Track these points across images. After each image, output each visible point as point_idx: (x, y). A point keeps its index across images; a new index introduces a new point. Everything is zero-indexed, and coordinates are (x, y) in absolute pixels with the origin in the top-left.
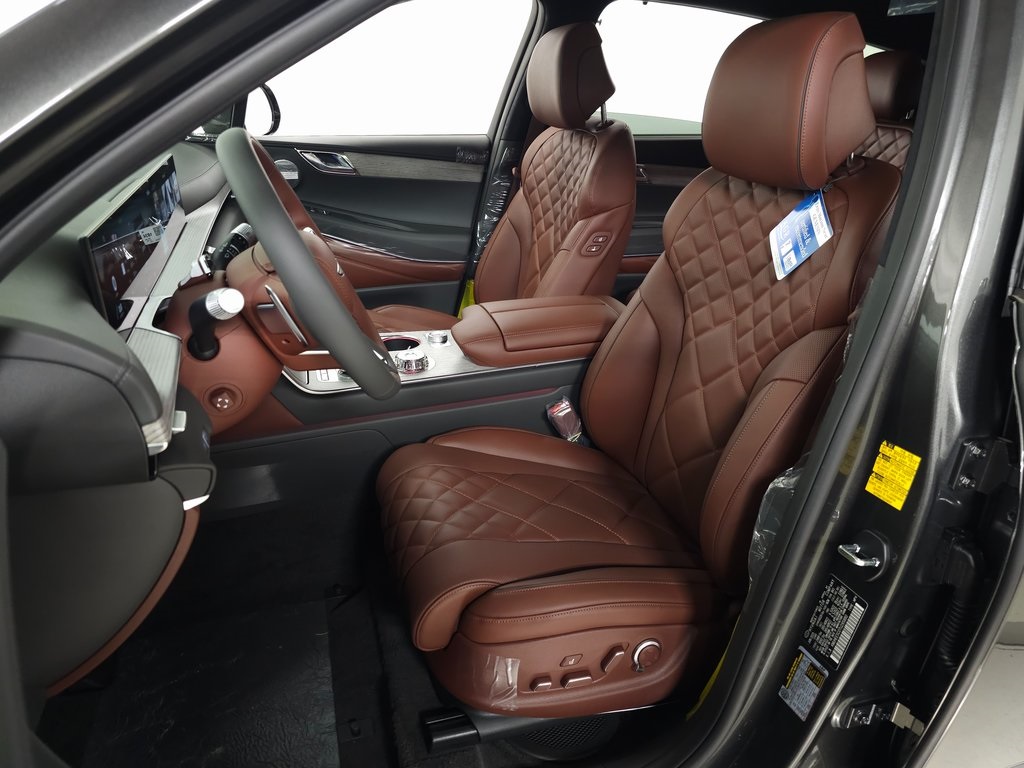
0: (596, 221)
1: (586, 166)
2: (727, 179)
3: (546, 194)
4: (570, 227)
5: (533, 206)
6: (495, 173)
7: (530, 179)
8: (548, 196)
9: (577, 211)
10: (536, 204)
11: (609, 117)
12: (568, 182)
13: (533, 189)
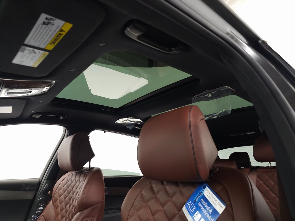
0: (86, 212)
1: (82, 186)
2: (151, 183)
3: (62, 202)
4: (72, 217)
5: (56, 208)
6: (40, 194)
7: (56, 196)
8: (63, 203)
9: (76, 208)
10: (58, 207)
11: (92, 166)
12: (73, 195)
13: (57, 200)
